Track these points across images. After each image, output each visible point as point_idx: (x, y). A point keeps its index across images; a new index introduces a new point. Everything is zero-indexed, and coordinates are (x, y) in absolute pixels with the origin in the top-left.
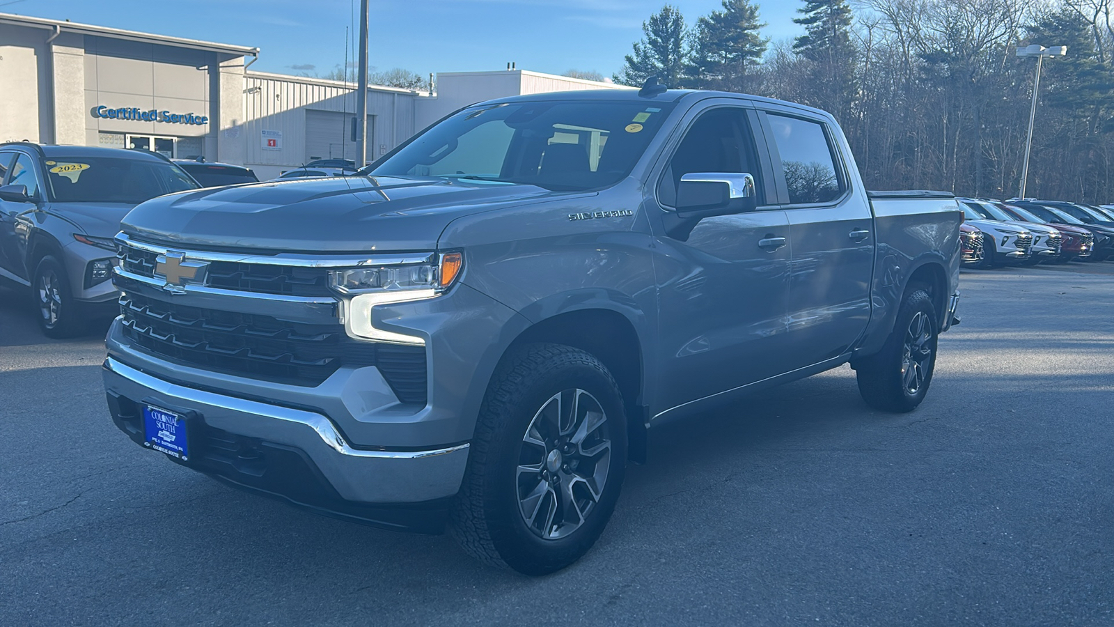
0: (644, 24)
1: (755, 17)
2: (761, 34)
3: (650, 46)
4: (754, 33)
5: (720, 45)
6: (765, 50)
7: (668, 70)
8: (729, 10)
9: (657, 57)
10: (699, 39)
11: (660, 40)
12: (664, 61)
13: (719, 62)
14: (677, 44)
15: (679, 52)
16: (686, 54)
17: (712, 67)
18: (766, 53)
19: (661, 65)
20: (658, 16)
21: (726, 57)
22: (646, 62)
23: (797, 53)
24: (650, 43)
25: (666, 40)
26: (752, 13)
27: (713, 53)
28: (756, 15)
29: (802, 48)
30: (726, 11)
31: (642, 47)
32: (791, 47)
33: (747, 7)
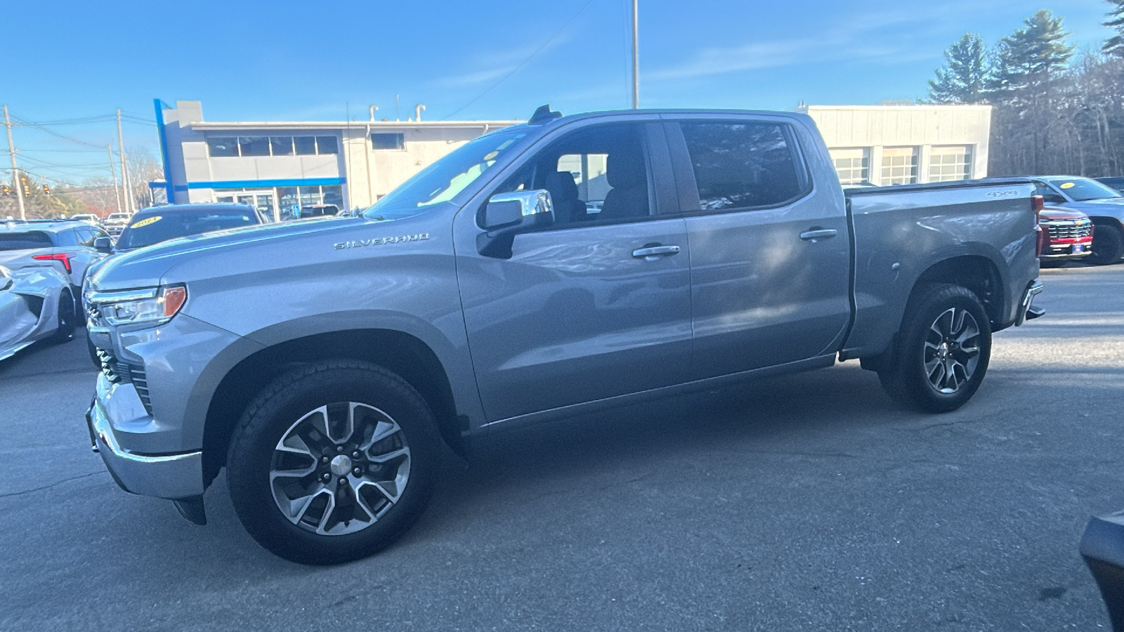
0: (945, 53)
1: (1058, 28)
2: (1065, 43)
3: (951, 70)
4: (1059, 42)
5: (1021, 58)
6: (1071, 55)
7: (969, 87)
8: (1031, 26)
9: (958, 77)
10: (1000, 56)
11: (960, 63)
12: (966, 80)
13: (1023, 73)
14: (977, 64)
15: (980, 70)
16: (987, 72)
17: (1014, 79)
18: (1073, 58)
19: (962, 85)
20: (958, 43)
21: (1029, 68)
22: (947, 83)
23: (1108, 53)
24: (951, 67)
25: (967, 62)
26: (1055, 25)
27: (1017, 66)
28: (1059, 25)
29: (1112, 48)
30: (1028, 27)
31: (943, 72)
32: (1100, 48)
33: (1050, 21)
